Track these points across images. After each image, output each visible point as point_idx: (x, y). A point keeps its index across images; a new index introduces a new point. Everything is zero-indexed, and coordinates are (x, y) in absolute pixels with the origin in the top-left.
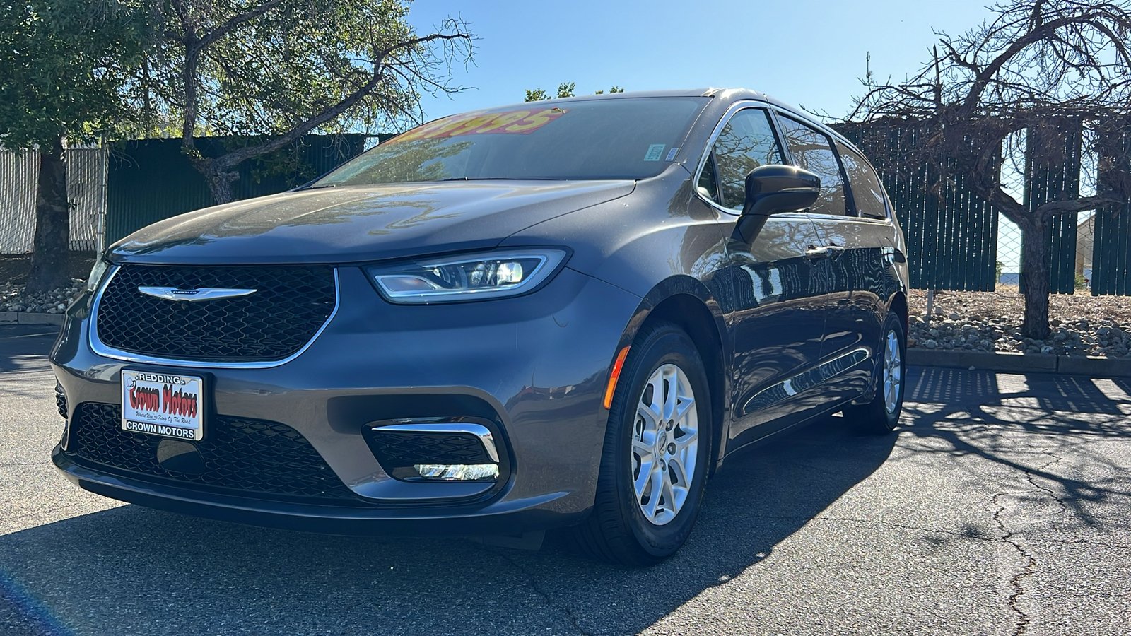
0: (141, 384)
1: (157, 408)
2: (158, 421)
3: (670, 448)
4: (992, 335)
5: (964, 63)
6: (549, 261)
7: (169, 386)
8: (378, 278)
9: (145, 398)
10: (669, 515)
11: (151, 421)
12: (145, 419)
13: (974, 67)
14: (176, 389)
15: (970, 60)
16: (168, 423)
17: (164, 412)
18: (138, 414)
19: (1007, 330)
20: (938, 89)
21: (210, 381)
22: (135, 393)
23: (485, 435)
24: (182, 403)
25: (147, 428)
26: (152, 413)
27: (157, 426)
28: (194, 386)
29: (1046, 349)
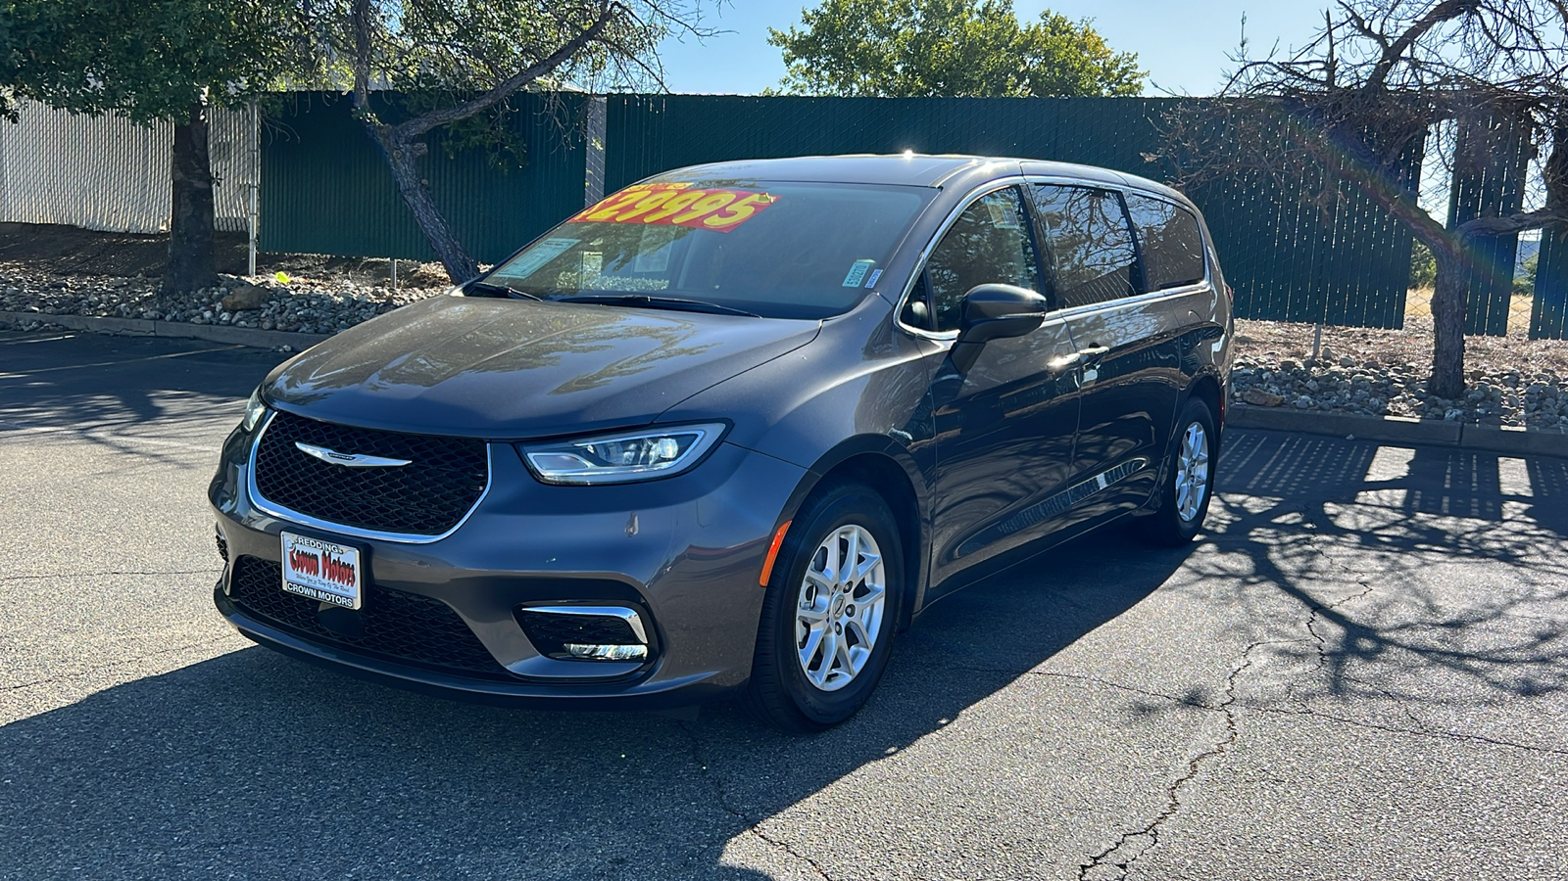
0: (299, 547)
1: (316, 573)
2: (318, 586)
3: (849, 610)
4: (1386, 390)
5: (1368, 33)
6: (707, 435)
7: (327, 553)
8: (531, 456)
9: (304, 561)
10: (845, 679)
11: (311, 584)
12: (305, 582)
13: (1381, 38)
14: (334, 557)
15: (1376, 30)
16: (327, 588)
17: (324, 577)
18: (298, 576)
19: (1410, 384)
20: (1330, 66)
21: (367, 550)
22: (294, 555)
23: (632, 617)
24: (341, 571)
25: (307, 592)
26: (311, 576)
27: (317, 591)
28: (351, 557)
29: (1451, 414)
